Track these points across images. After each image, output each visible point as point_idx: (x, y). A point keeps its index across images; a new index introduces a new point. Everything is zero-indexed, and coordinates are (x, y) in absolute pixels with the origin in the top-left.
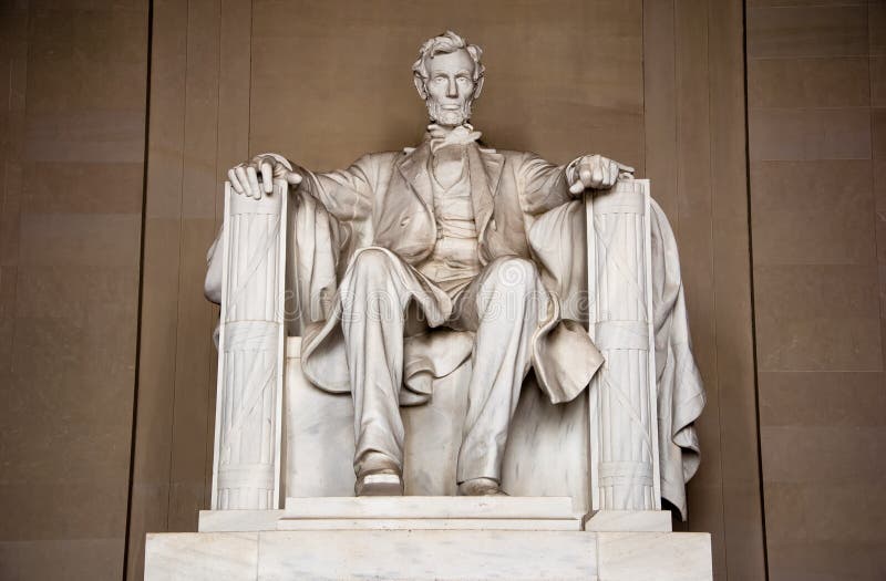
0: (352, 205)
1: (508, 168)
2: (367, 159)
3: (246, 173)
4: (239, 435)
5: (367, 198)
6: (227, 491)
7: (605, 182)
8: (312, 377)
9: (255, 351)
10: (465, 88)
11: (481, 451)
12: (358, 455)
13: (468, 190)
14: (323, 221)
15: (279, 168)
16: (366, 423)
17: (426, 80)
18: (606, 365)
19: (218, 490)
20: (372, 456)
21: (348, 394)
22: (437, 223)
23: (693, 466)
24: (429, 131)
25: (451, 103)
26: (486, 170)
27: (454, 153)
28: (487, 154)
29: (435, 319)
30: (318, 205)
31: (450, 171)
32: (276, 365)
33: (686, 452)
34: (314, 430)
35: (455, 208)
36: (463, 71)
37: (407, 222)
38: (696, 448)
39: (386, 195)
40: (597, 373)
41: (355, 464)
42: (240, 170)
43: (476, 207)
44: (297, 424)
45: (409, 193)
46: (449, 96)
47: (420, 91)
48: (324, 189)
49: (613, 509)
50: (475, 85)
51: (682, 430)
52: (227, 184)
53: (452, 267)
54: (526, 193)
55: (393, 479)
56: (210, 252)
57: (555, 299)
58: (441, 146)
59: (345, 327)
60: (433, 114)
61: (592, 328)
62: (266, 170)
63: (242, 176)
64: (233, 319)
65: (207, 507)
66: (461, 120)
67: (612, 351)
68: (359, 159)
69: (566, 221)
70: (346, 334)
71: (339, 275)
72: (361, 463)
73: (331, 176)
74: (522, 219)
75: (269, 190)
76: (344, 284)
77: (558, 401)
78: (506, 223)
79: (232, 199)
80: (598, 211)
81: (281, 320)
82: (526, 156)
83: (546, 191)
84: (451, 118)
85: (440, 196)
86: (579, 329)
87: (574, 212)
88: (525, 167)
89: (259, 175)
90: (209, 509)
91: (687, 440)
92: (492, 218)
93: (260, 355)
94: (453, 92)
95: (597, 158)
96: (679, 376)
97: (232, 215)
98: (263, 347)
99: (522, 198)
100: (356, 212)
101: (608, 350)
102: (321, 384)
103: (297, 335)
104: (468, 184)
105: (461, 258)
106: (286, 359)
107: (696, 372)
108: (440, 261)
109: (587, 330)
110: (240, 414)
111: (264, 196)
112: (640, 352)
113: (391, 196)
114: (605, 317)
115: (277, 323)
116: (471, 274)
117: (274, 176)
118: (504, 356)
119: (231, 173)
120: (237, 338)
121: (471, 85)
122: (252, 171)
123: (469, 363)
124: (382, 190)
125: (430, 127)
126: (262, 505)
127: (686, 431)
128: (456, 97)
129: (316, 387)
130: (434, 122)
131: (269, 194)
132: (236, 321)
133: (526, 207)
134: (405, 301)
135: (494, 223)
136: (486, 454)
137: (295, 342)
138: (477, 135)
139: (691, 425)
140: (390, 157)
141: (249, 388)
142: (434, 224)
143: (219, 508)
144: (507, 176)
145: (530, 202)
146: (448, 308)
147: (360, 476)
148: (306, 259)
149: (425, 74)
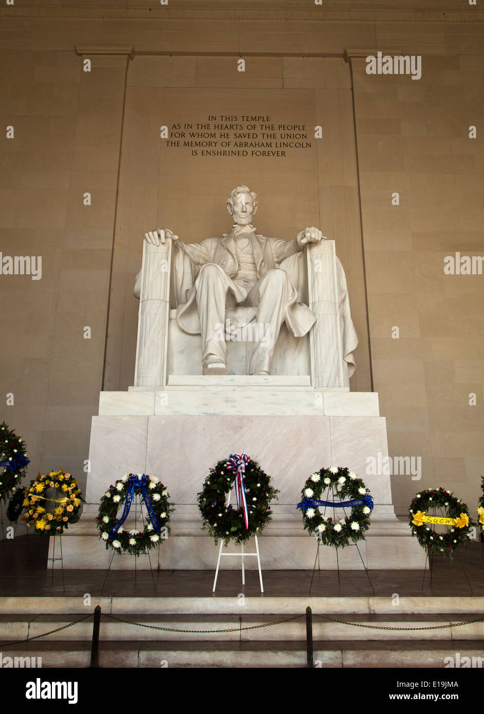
0: (200, 258)
1: (268, 243)
2: (207, 240)
3: (153, 234)
4: (148, 351)
5: (206, 255)
6: (141, 378)
7: (317, 238)
8: (182, 326)
9: (156, 314)
10: (249, 209)
11: (261, 358)
12: (204, 356)
13: (251, 250)
14: (187, 261)
15: (168, 233)
16: (208, 341)
17: (232, 206)
18: (318, 322)
19: (138, 377)
20: (211, 357)
21: (199, 335)
22: (239, 264)
23: (352, 371)
24: (233, 228)
25: (243, 215)
26: (260, 243)
27: (244, 236)
28: (260, 237)
29: (240, 299)
30: (185, 253)
31: (243, 243)
32: (165, 320)
33: (350, 364)
34: (182, 352)
35: (246, 258)
36: (249, 201)
37: (224, 263)
38: (354, 363)
39: (215, 253)
40: (313, 326)
41: (203, 361)
42: (150, 233)
43: (255, 257)
44: (175, 348)
45: (226, 251)
46: (243, 212)
47: (230, 211)
48: (188, 249)
49: (322, 387)
50: (254, 209)
51: (348, 354)
52: (144, 240)
53: (245, 281)
54: (276, 253)
55: (222, 366)
56: (137, 276)
57: (295, 290)
58: (240, 233)
59: (198, 300)
60: (236, 220)
61: (310, 305)
62: (162, 233)
63: (152, 236)
64: (146, 299)
65: (133, 385)
66: (248, 222)
67: (320, 316)
68: (204, 240)
69: (296, 262)
70: (198, 303)
71: (195, 278)
72: (206, 361)
73: (192, 245)
74: (274, 264)
75: (163, 241)
76: (197, 281)
77: (298, 336)
78: (268, 265)
79: (146, 247)
80: (312, 254)
81: (168, 300)
82: (276, 239)
83: (286, 251)
84: (244, 221)
85: (239, 253)
86: (305, 306)
87: (300, 257)
88: (275, 243)
89: (159, 236)
90: (133, 386)
91: (350, 359)
92: (262, 261)
93: (158, 316)
94: (244, 210)
95: (313, 228)
96: (346, 330)
97: (146, 254)
98: (159, 312)
99: (275, 256)
100: (201, 261)
101: (319, 315)
102: (186, 330)
103: (175, 309)
104: (251, 248)
105: (249, 278)
106: (170, 319)
107: (354, 329)
108: (240, 279)
109: (308, 306)
110: (148, 342)
111: (161, 245)
112: (333, 316)
113: (217, 253)
114: (317, 300)
115: (166, 302)
116: (253, 285)
117: (166, 237)
118: (272, 314)
119: (147, 235)
120: (147, 308)
121: (252, 208)
122: (155, 233)
123: (255, 320)
124: (213, 251)
125: (234, 226)
126: (158, 384)
127: (350, 355)
128: (245, 212)
129: (183, 331)
130: (235, 224)
131: (163, 244)
132: (147, 300)
133: (276, 260)
134: (226, 288)
135: (263, 263)
136: (264, 359)
137: (174, 311)
138: (255, 229)
139: (352, 352)
140: (216, 239)
141: (152, 330)
142: (237, 264)
143: (138, 385)
144: (268, 246)
145: (278, 258)
146: (245, 295)
147: (205, 366)
148: (180, 276)
149: (232, 203)
